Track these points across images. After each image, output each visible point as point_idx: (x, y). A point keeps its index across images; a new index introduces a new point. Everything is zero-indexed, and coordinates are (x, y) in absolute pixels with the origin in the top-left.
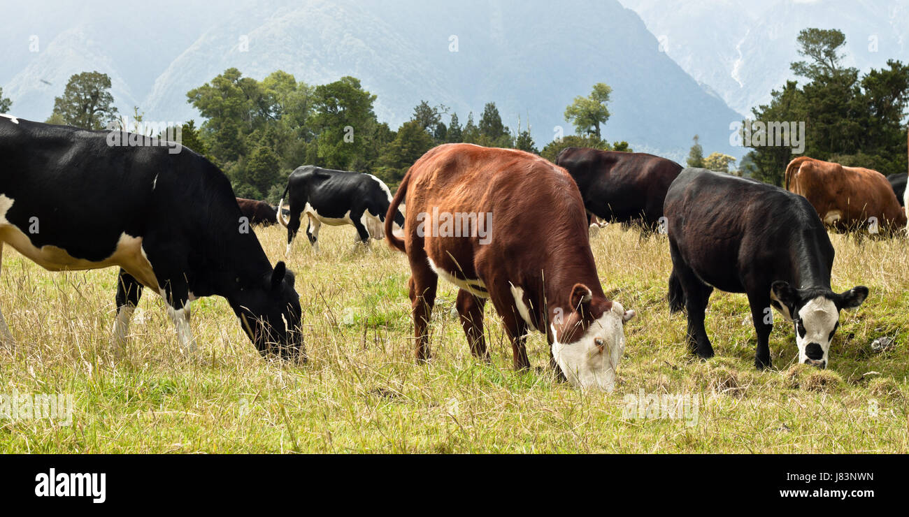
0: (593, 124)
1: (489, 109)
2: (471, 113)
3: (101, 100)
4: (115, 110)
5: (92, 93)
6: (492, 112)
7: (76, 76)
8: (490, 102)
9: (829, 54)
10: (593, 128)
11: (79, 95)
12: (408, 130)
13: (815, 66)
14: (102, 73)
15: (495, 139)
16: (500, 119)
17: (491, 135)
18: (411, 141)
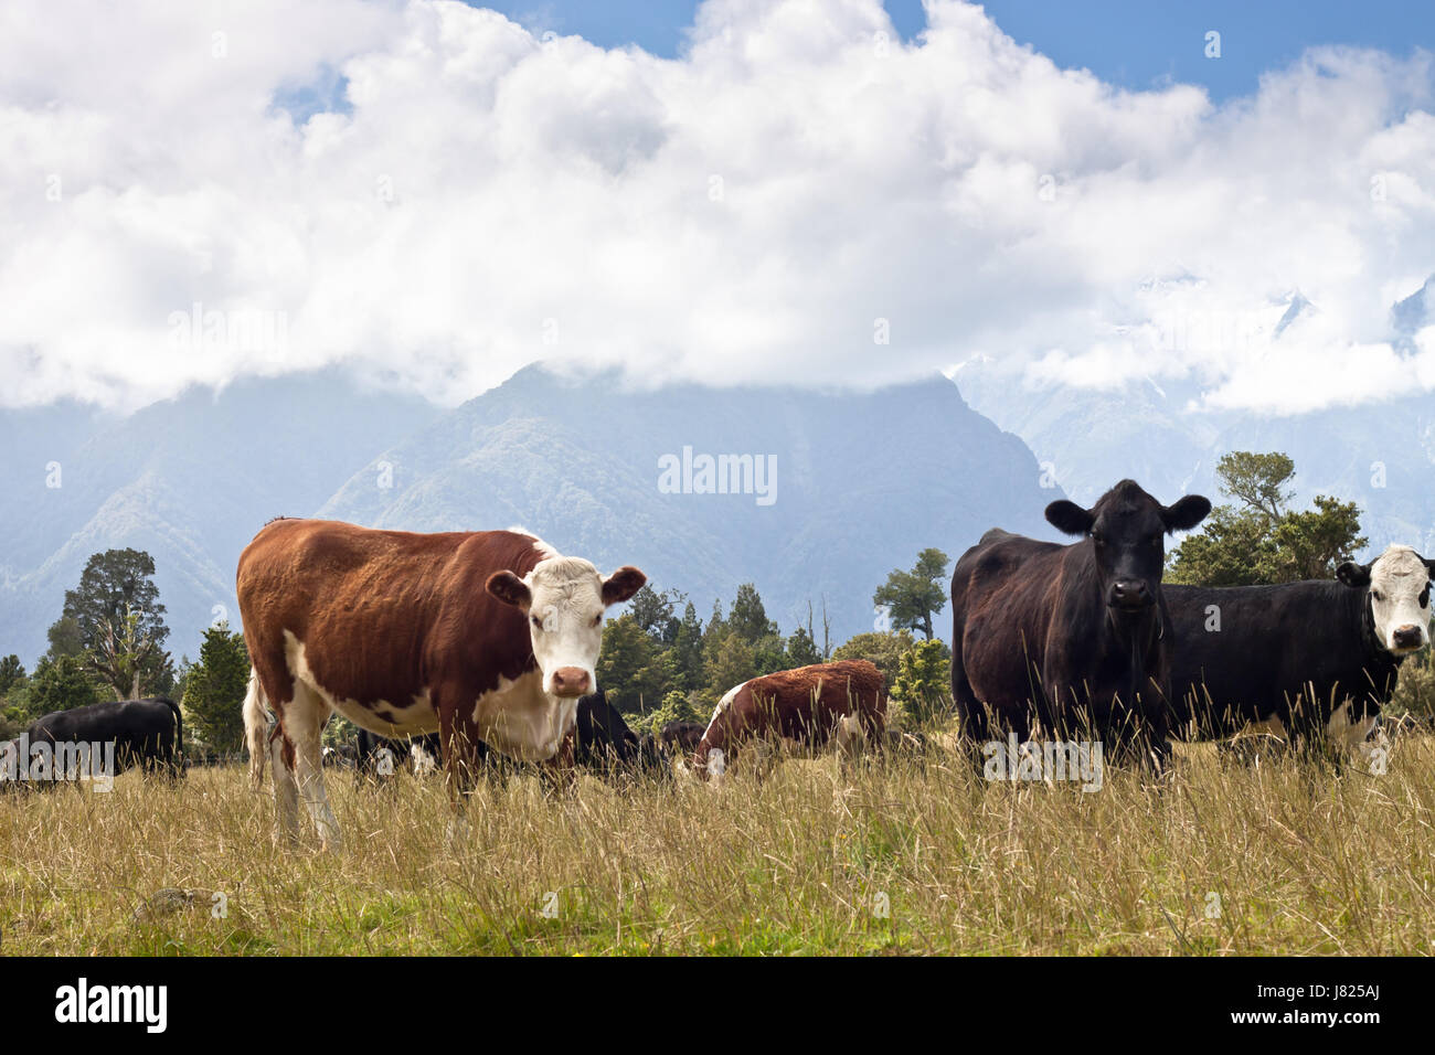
0: (920, 615)
1: (745, 594)
2: (718, 601)
3: (139, 594)
4: (162, 608)
5: (124, 583)
6: (750, 599)
7: (99, 556)
8: (746, 584)
9: (1270, 492)
10: (921, 621)
11: (103, 586)
12: (615, 631)
13: (1248, 512)
14: (139, 551)
15: (752, 642)
16: (762, 608)
17: (748, 636)
18: (619, 648)
